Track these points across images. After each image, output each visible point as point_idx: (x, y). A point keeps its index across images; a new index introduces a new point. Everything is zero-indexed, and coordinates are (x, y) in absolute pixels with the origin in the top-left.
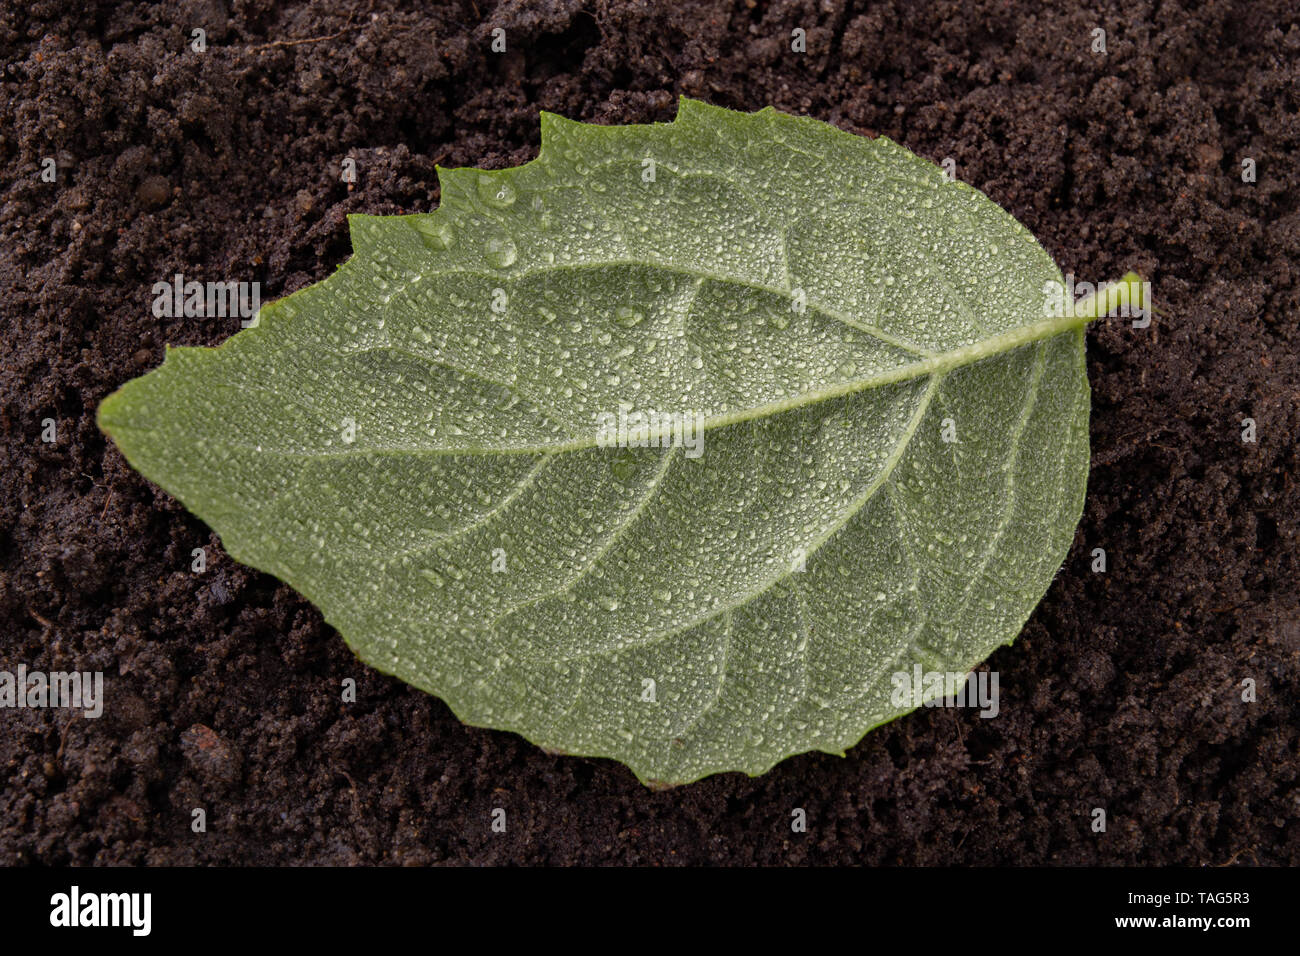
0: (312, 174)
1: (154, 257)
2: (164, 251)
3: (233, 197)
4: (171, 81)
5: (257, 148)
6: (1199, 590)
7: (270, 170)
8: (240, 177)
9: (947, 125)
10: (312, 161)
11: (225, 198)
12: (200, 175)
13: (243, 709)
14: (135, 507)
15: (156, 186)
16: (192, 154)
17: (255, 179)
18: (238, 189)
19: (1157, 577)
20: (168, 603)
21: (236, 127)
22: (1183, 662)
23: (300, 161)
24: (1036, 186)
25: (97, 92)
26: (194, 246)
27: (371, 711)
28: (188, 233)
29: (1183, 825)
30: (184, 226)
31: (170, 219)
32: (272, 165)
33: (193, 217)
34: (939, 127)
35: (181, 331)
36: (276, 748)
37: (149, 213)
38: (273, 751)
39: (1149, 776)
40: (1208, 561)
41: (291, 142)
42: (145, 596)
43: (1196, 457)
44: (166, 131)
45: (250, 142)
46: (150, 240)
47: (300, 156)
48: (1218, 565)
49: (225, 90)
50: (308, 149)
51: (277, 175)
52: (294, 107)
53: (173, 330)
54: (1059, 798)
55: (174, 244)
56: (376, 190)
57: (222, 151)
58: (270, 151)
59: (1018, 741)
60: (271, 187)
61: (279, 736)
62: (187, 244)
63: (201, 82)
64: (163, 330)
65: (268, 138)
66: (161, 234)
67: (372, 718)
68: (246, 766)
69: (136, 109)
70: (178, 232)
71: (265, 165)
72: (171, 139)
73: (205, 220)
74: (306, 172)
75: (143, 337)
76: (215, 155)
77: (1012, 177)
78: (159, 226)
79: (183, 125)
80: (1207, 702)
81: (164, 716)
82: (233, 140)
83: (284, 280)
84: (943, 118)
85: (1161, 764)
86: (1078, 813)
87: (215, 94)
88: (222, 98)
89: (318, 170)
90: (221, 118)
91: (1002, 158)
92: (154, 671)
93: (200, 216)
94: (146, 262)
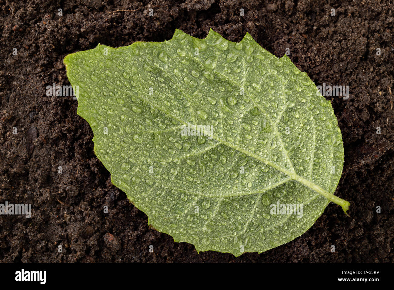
9: (329, 36)
13: (121, 227)
14: (86, 170)
20: (97, 198)
24: (357, 55)
25: (63, 36)
34: (327, 36)
36: (131, 239)
42: (91, 196)
49: (103, 32)
52: (124, 33)
63: (96, 31)
68: (122, 244)
69: (76, 39)
77: (350, 52)
84: (328, 34)
91: (347, 46)
92: (95, 221)
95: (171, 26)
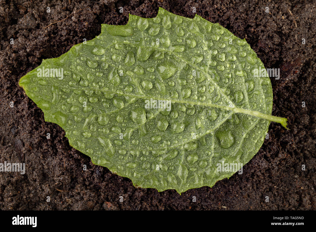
95: (97, 21)
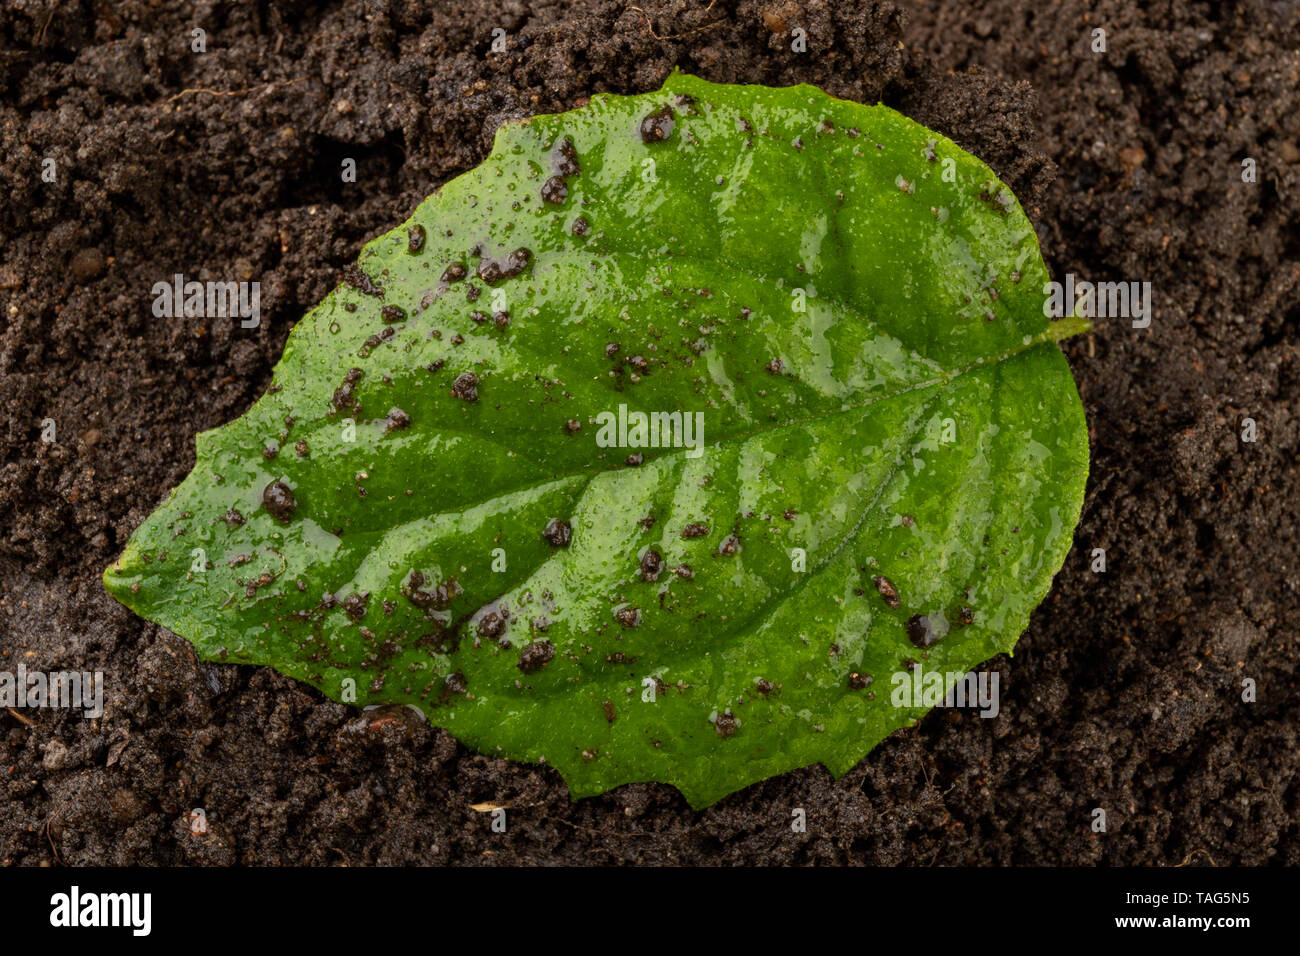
0: (245, 234)
1: (95, 333)
2: (104, 326)
3: (166, 261)
4: (96, 154)
5: (187, 209)
6: (1145, 600)
7: (201, 230)
8: (172, 241)
10: (243, 219)
11: (158, 263)
12: (131, 243)
15: (89, 259)
16: (122, 223)
17: (187, 241)
18: (170, 253)
19: (1104, 590)
21: (164, 191)
22: (1134, 675)
23: (231, 222)
26: (133, 318)
27: (357, 786)
28: (125, 305)
29: (1140, 834)
30: (121, 298)
31: (106, 290)
32: (203, 225)
33: (129, 286)
35: (130, 408)
37: (84, 286)
38: (265, 832)
39: (1105, 788)
40: (1151, 570)
41: (219, 202)
43: (1137, 474)
44: (94, 204)
45: (179, 203)
46: (88, 316)
47: (230, 216)
48: (1161, 574)
50: (238, 209)
51: (210, 235)
53: (121, 408)
54: (1020, 813)
55: (113, 317)
56: (312, 255)
57: (152, 216)
58: (200, 212)
59: (980, 765)
60: (204, 245)
61: (270, 817)
62: (125, 316)
64: (110, 407)
65: (196, 198)
66: (98, 307)
67: (358, 791)
70: (116, 305)
71: (195, 225)
72: (99, 211)
73: (142, 287)
74: (238, 233)
75: (92, 418)
76: (145, 221)
78: (96, 298)
79: (111, 196)
80: (1157, 714)
81: (155, 806)
82: (161, 202)
83: (228, 350)
85: (1116, 777)
86: (1039, 826)
87: (141, 162)
88: (148, 165)
89: (250, 229)
90: (149, 184)
93: (135, 285)
94: (88, 339)
